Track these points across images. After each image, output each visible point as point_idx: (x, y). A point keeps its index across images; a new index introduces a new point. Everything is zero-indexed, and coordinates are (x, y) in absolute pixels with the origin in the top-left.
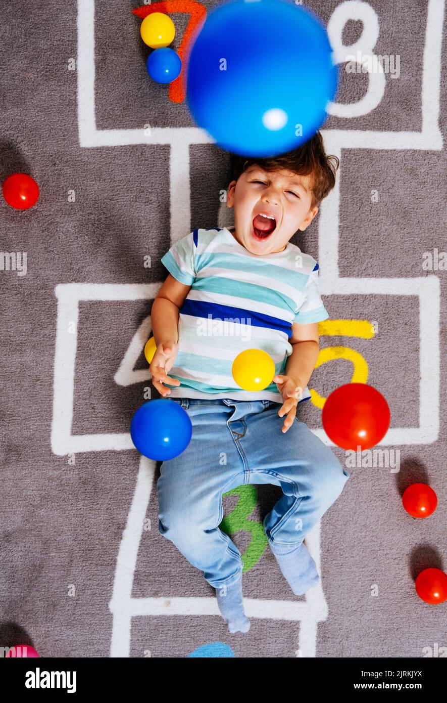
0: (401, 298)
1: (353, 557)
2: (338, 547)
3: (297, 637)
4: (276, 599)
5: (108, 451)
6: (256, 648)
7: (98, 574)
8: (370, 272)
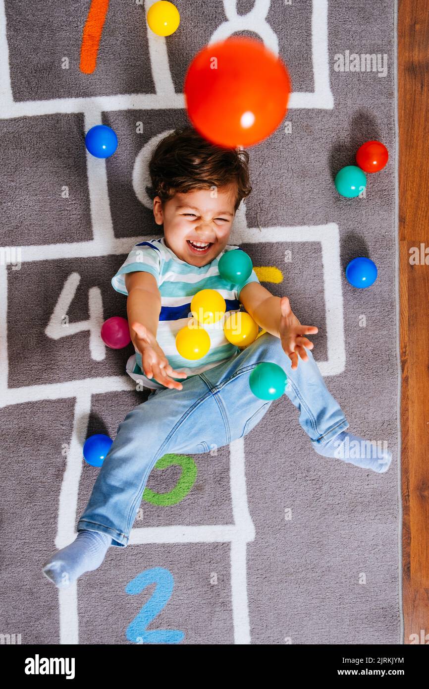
0: (304, 245)
1: (275, 481)
2: (261, 474)
3: (229, 557)
4: (208, 524)
5: (43, 401)
6: (192, 569)
7: (43, 514)
8: (276, 221)
